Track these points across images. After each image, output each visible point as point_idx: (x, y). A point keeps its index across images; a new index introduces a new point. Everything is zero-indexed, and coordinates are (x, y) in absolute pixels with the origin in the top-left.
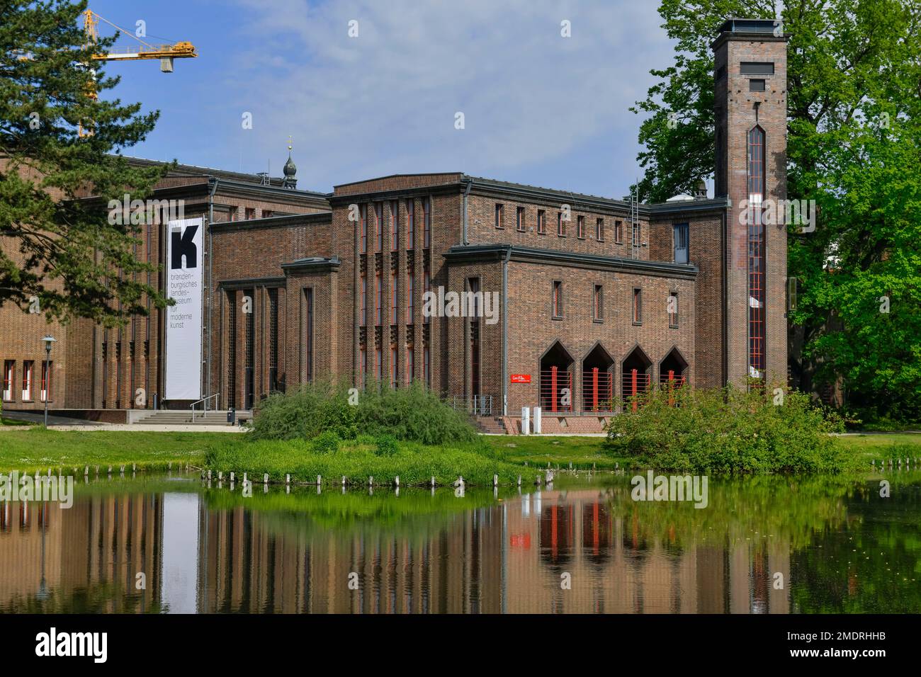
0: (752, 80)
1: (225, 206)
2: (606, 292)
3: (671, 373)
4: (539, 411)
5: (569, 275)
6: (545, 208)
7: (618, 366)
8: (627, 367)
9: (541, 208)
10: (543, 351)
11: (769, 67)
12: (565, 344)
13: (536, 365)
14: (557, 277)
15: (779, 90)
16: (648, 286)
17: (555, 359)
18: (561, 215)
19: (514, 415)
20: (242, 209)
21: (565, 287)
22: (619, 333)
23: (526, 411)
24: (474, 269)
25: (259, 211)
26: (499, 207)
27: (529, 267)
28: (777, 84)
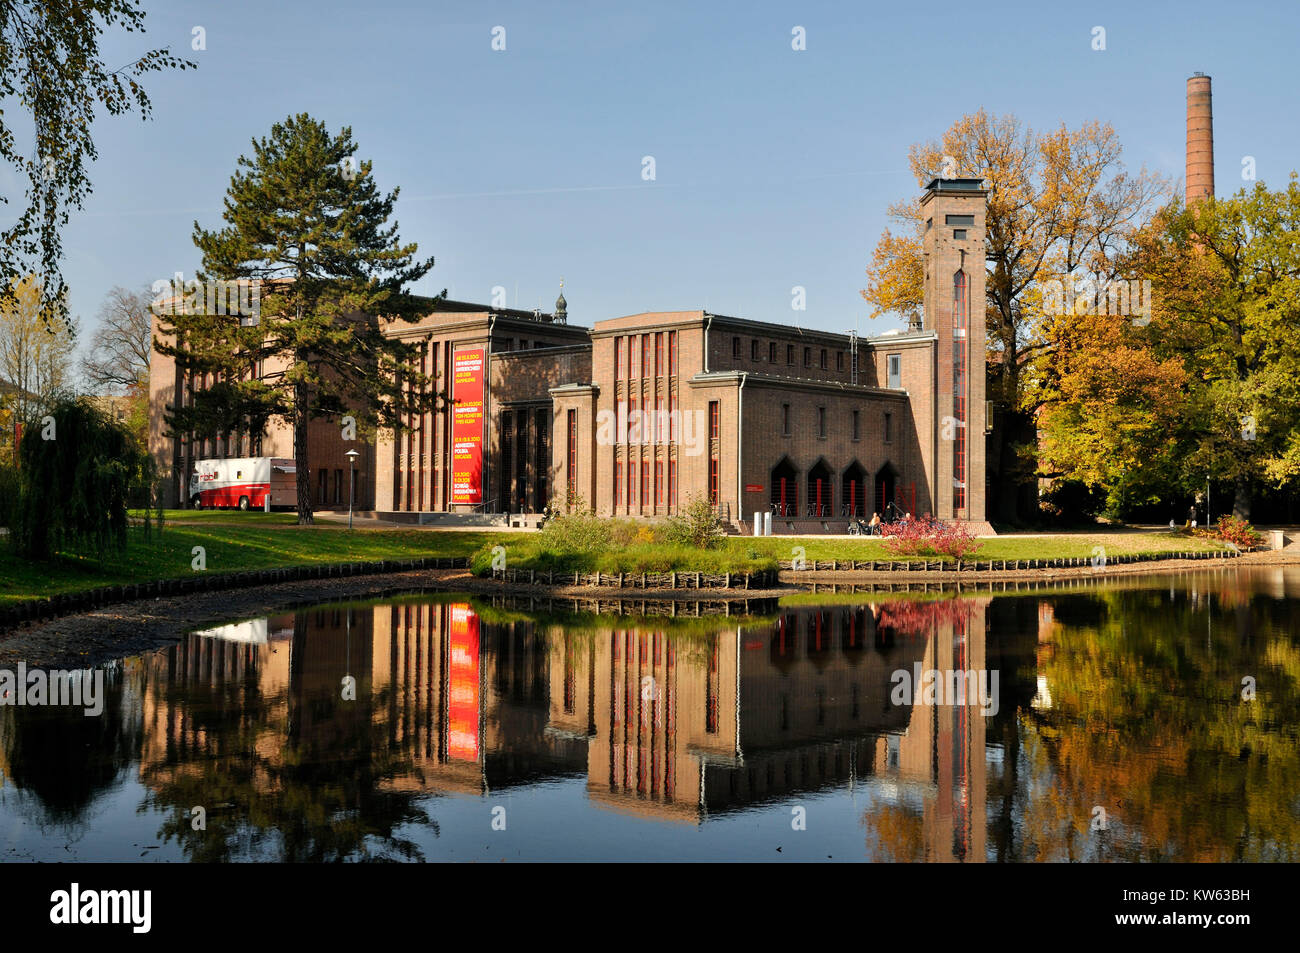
0: (955, 231)
1: (502, 339)
2: (829, 414)
3: (885, 484)
4: (768, 515)
5: (794, 398)
6: (776, 341)
8: (847, 478)
9: (772, 341)
10: (773, 464)
11: (969, 218)
12: (792, 458)
13: (767, 476)
14: (786, 401)
15: (980, 239)
16: (865, 408)
17: (784, 471)
18: (790, 347)
19: (747, 518)
20: (517, 341)
21: (792, 408)
22: (840, 448)
23: (757, 515)
24: (715, 394)
25: (531, 343)
26: (736, 340)
27: (762, 392)
28: (978, 233)
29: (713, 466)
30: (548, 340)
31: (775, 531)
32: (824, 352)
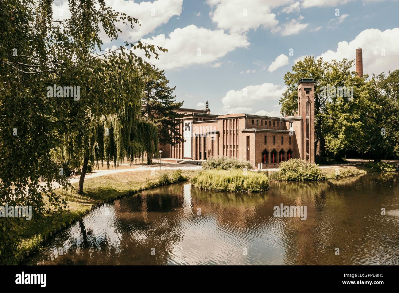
0: (307, 92)
1: (196, 118)
2: (276, 138)
3: (289, 154)
4: (262, 164)
5: (268, 135)
7: (278, 153)
8: (280, 153)
9: (262, 120)
10: (262, 151)
11: (310, 89)
12: (267, 149)
13: (261, 154)
14: (265, 135)
15: (313, 94)
16: (284, 136)
17: (265, 153)
18: (266, 121)
19: (257, 165)
20: (199, 119)
21: (267, 137)
22: (278, 146)
23: (259, 164)
24: (248, 134)
25: (202, 119)
26: (253, 120)
27: (260, 134)
28: (312, 92)
29: (248, 152)
30: (206, 118)
31: (263, 168)
32: (274, 122)
